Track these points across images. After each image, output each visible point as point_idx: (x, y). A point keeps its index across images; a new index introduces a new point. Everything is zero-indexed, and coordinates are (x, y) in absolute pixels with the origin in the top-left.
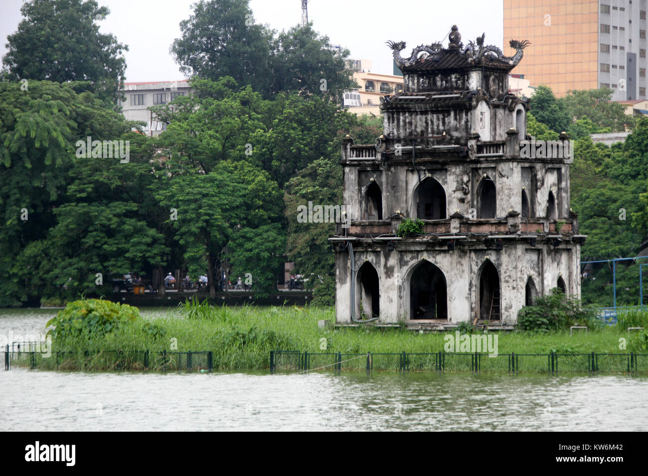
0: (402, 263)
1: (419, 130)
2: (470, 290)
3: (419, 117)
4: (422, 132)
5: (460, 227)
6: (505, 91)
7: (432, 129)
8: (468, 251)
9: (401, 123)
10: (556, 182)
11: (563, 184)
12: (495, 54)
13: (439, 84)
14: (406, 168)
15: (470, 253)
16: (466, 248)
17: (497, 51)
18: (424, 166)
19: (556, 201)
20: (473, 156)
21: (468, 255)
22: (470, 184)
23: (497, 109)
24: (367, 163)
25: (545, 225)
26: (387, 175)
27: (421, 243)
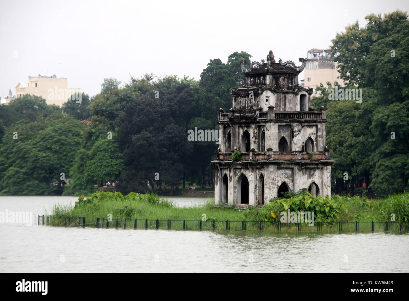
0: (235, 174)
1: (243, 106)
2: (256, 188)
3: (243, 99)
4: (244, 106)
5: (253, 156)
6: (294, 85)
7: (247, 105)
8: (255, 169)
9: (238, 102)
10: (315, 132)
11: (319, 134)
12: (291, 65)
13: (257, 81)
14: (238, 125)
15: (256, 170)
16: (254, 167)
17: (293, 64)
18: (243, 124)
19: (315, 143)
20: (258, 119)
21: (255, 171)
22: (257, 134)
23: (287, 95)
24: (225, 122)
25: (298, 155)
26: (232, 129)
27: (240, 164)
